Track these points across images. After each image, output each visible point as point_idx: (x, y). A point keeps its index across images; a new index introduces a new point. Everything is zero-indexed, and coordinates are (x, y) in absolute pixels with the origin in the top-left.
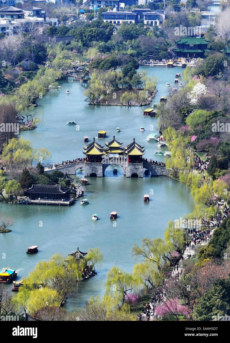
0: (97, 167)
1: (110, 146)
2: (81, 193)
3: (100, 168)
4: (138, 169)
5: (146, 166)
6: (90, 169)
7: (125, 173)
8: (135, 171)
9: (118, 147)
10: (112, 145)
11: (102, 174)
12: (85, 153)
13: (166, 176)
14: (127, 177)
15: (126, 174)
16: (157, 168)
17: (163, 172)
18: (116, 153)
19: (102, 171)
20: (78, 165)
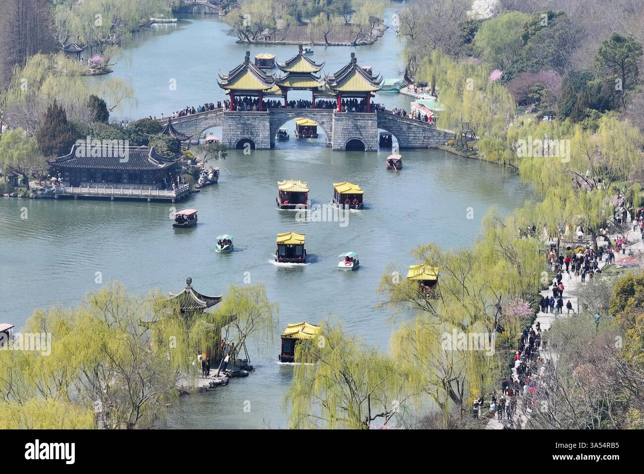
0: (256, 123)
1: (289, 70)
2: (210, 176)
3: (264, 126)
4: (365, 127)
5: (385, 122)
6: (238, 128)
7: (330, 140)
8: (355, 136)
9: (309, 73)
10: (296, 68)
11: (268, 140)
12: (224, 85)
13: (437, 148)
14: (334, 150)
15: (332, 143)
16: (414, 129)
17: (429, 138)
18: (305, 89)
19: (267, 133)
20: (206, 119)
